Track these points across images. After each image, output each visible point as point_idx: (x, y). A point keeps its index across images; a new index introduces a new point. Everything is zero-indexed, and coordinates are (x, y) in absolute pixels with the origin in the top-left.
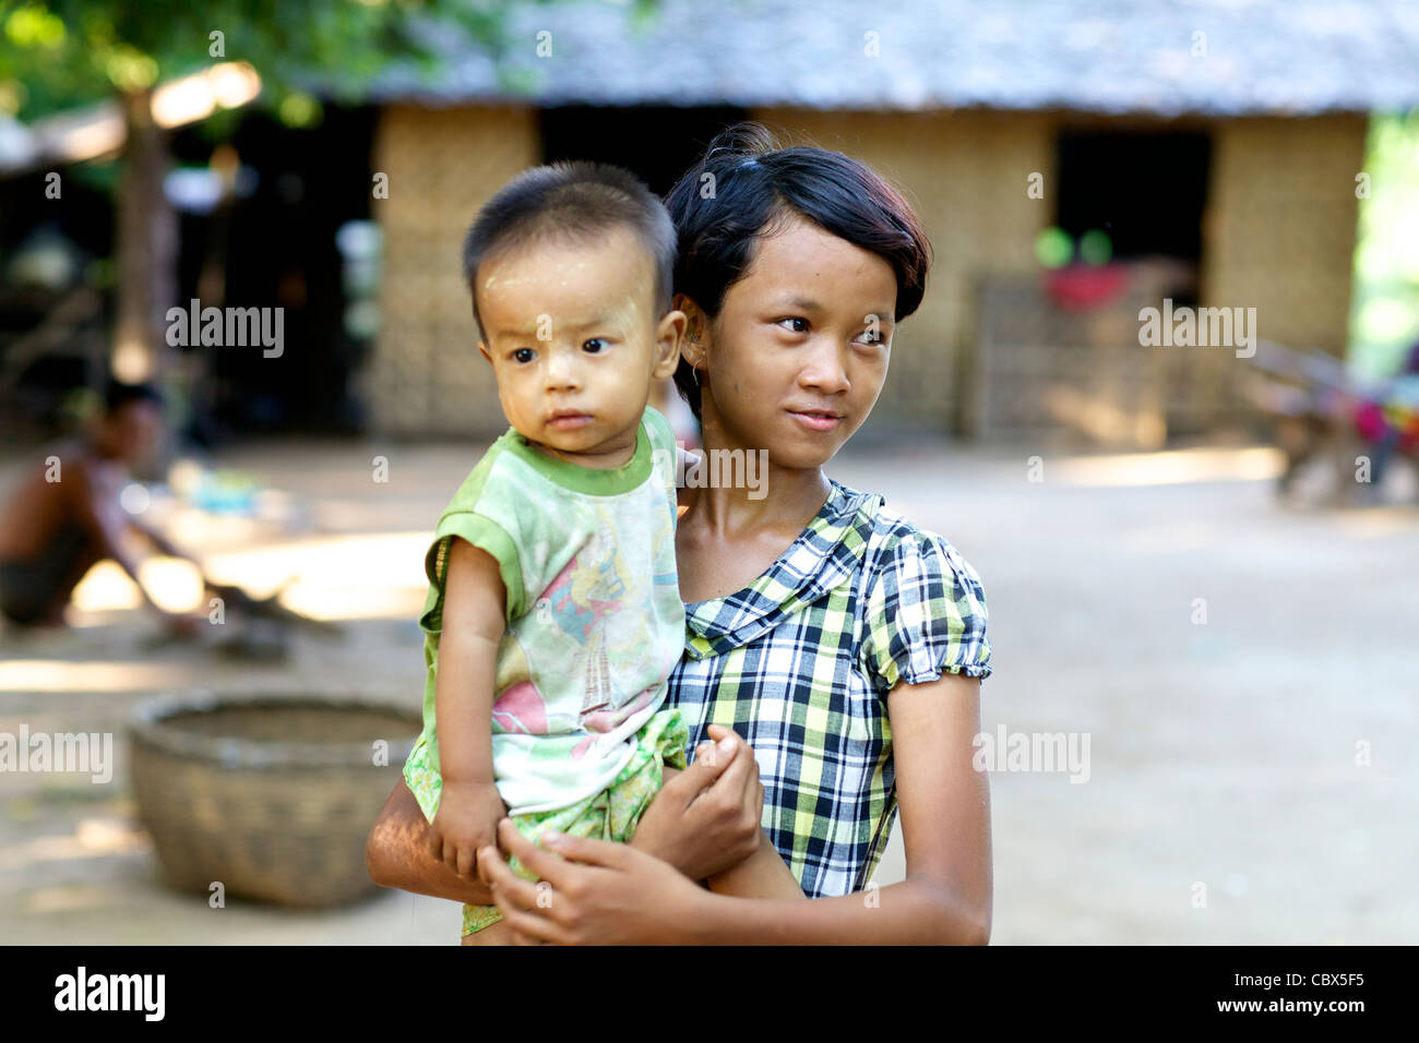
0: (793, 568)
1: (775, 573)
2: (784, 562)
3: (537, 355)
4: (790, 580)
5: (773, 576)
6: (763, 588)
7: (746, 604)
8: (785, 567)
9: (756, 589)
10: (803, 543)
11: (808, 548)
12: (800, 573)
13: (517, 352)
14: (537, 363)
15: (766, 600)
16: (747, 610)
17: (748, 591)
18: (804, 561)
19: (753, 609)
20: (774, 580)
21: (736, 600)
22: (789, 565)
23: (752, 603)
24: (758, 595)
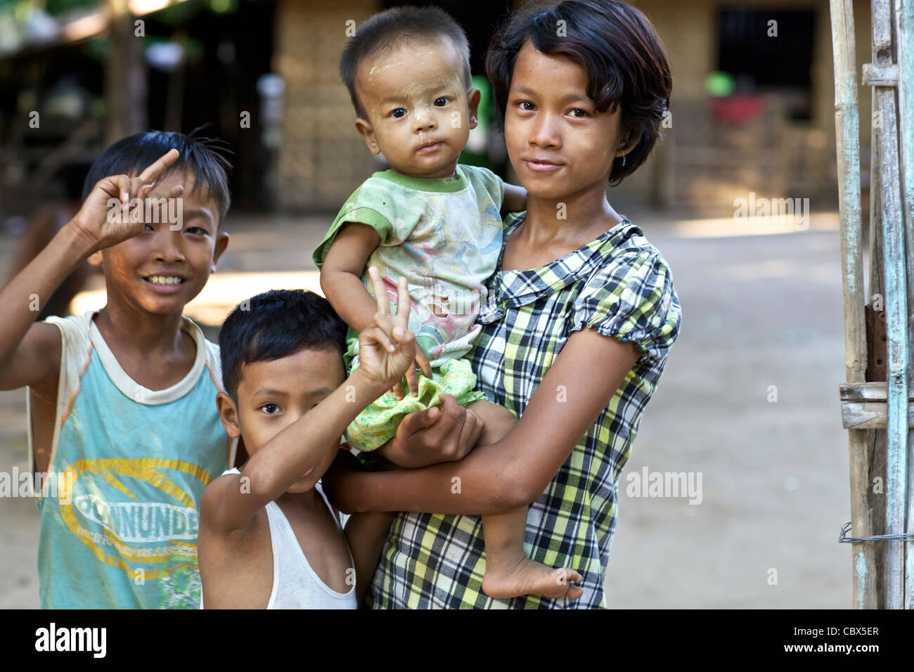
0: (566, 266)
1: (554, 266)
2: (562, 261)
3: (406, 112)
4: (561, 273)
5: (551, 268)
6: (543, 274)
7: (529, 281)
8: (561, 264)
9: (538, 273)
10: (577, 252)
11: (580, 256)
12: (569, 269)
13: (395, 111)
14: (407, 116)
15: (542, 282)
16: (529, 285)
17: (533, 273)
18: (574, 263)
19: (533, 286)
20: (551, 271)
21: (524, 277)
22: (564, 264)
23: (533, 282)
24: (538, 277)
